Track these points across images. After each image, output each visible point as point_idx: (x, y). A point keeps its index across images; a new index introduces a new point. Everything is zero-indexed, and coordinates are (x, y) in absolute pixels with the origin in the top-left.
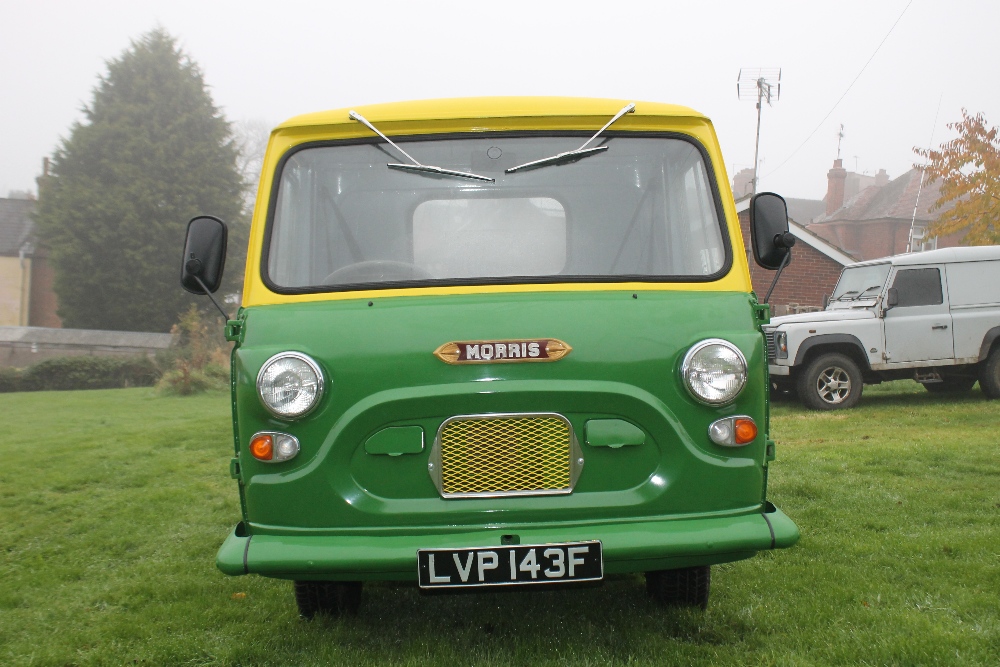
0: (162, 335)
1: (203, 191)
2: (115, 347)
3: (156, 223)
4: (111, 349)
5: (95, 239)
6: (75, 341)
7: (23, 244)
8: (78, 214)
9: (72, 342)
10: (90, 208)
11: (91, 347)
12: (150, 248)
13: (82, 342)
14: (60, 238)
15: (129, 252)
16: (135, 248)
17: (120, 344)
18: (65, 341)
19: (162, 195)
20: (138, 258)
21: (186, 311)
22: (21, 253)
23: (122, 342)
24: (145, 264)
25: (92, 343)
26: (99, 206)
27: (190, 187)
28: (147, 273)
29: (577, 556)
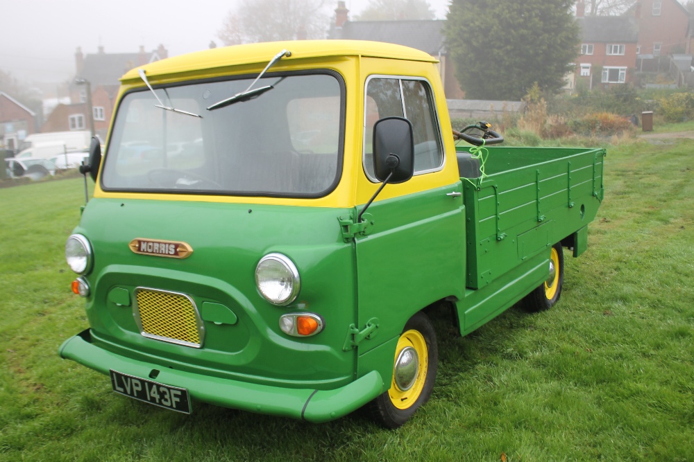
0: (514, 103)
1: (543, 7)
2: (485, 111)
3: (513, 31)
4: (482, 112)
5: (475, 44)
6: (462, 107)
7: (441, 48)
8: (465, 29)
9: (460, 108)
10: (472, 25)
11: (471, 111)
12: (509, 47)
13: (466, 108)
14: (455, 44)
15: (496, 51)
16: (499, 48)
17: (488, 109)
18: (456, 107)
19: (515, 13)
20: (501, 54)
21: (530, 87)
22: (440, 53)
23: (489, 108)
24: (506, 58)
25: (471, 108)
26: (477, 23)
27: (535, 6)
28: (507, 63)
29: (176, 396)
